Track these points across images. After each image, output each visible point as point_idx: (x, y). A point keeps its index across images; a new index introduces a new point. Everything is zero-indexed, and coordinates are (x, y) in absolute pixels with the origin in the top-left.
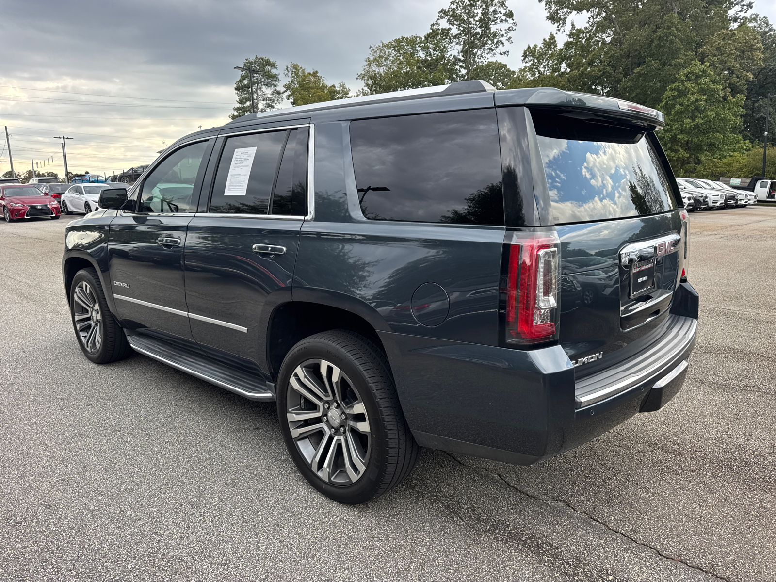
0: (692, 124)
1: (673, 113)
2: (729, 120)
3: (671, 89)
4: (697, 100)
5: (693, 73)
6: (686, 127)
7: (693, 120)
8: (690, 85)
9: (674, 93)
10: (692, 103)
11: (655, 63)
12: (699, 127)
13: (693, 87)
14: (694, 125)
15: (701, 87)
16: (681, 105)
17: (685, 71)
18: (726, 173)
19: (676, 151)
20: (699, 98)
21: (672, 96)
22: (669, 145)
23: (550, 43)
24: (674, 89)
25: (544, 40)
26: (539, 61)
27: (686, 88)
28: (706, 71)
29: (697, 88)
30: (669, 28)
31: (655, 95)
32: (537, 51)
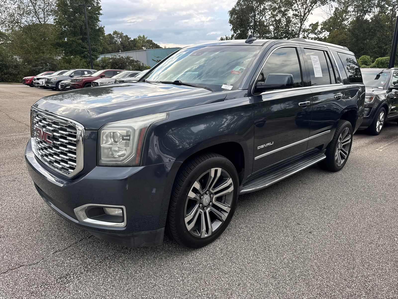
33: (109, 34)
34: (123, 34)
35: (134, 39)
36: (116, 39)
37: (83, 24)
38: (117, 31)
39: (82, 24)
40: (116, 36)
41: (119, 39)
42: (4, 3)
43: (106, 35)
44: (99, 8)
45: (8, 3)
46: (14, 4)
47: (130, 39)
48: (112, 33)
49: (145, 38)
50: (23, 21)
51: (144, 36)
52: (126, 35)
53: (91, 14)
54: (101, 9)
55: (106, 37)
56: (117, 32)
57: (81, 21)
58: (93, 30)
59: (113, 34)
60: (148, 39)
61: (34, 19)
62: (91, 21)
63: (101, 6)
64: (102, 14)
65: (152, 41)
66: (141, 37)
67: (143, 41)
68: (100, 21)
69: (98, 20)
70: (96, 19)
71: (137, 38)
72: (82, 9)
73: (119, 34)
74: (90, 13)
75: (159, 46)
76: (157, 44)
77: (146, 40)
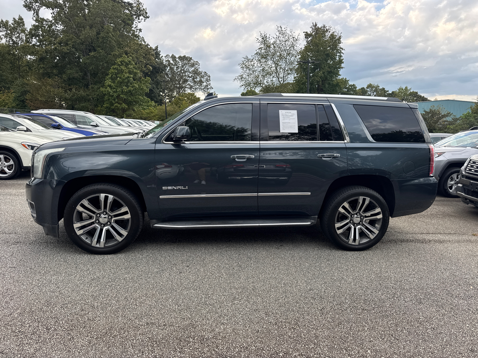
0: (127, 90)
1: (116, 82)
2: (145, 90)
3: (114, 69)
4: (128, 77)
5: (124, 61)
6: (125, 91)
7: (128, 88)
8: (124, 68)
9: (115, 71)
10: (126, 78)
11: (102, 52)
12: (131, 91)
13: (125, 70)
14: (128, 90)
15: (129, 70)
16: (120, 78)
17: (120, 60)
18: (148, 118)
19: (121, 104)
20: (129, 76)
21: (115, 72)
22: (116, 100)
23: (20, 22)
24: (115, 69)
25: (14, 19)
26: (11, 33)
27: (122, 69)
28: (130, 61)
29: (127, 70)
30: (108, 33)
31: (104, 70)
32: (9, 25)
33: (362, 88)
34: (379, 87)
35: (393, 92)
36: (370, 94)
37: (320, 80)
38: (372, 83)
39: (318, 80)
40: (370, 89)
41: (373, 93)
42: (253, 66)
43: (357, 89)
44: (341, 62)
45: (255, 66)
46: (260, 67)
47: (388, 92)
48: (365, 87)
49: (407, 90)
50: (265, 81)
51: (406, 88)
52: (383, 88)
53: (331, 69)
54: (343, 63)
55: (357, 91)
56: (372, 85)
57: (319, 77)
58: (331, 85)
59: (367, 88)
60: (412, 91)
61: (274, 79)
62: (329, 76)
63: (343, 59)
64: (343, 68)
65: (417, 93)
66: (403, 89)
67: (404, 94)
68: (340, 75)
69: (337, 74)
70: (336, 73)
71: (397, 90)
72: (322, 65)
73: (374, 87)
74: (329, 67)
75: (427, 99)
76: (423, 97)
77: (410, 92)
